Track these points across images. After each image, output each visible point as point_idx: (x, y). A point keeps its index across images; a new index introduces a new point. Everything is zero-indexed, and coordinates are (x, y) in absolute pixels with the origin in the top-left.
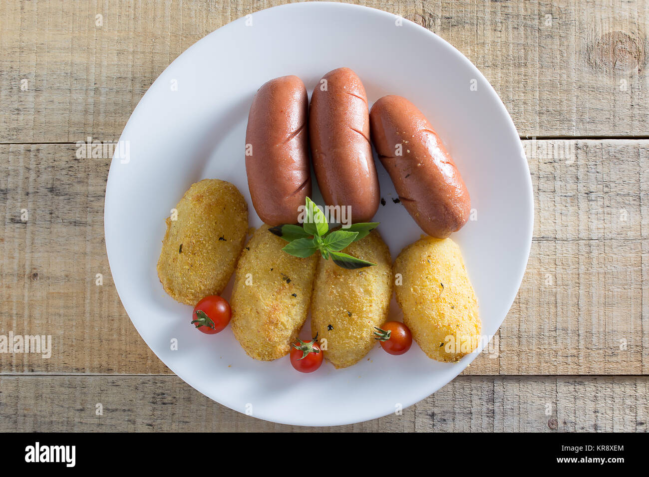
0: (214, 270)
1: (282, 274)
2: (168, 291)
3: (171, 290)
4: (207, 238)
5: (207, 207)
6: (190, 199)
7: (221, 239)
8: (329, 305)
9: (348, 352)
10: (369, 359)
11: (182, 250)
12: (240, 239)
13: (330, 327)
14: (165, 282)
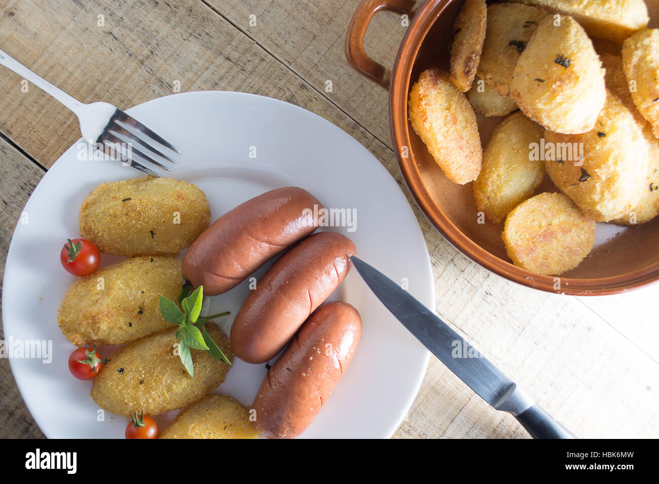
0: (121, 238)
1: (144, 303)
2: (84, 204)
3: (87, 207)
4: (146, 220)
5: (175, 208)
6: (178, 189)
7: (152, 232)
8: (141, 359)
9: (109, 397)
10: (112, 418)
11: (126, 201)
12: (160, 250)
13: (122, 370)
14: (92, 198)
